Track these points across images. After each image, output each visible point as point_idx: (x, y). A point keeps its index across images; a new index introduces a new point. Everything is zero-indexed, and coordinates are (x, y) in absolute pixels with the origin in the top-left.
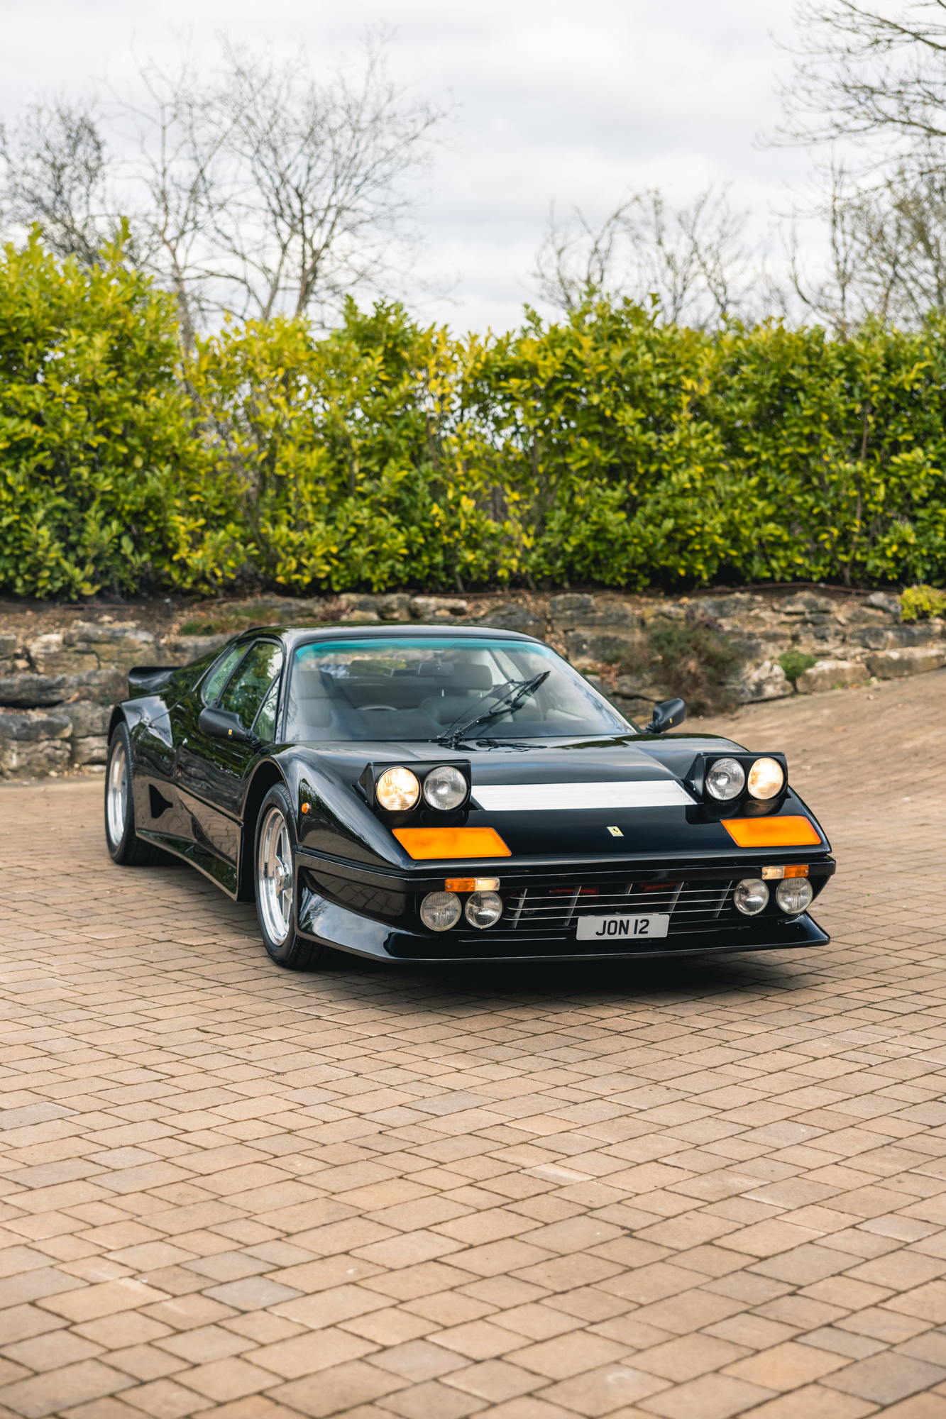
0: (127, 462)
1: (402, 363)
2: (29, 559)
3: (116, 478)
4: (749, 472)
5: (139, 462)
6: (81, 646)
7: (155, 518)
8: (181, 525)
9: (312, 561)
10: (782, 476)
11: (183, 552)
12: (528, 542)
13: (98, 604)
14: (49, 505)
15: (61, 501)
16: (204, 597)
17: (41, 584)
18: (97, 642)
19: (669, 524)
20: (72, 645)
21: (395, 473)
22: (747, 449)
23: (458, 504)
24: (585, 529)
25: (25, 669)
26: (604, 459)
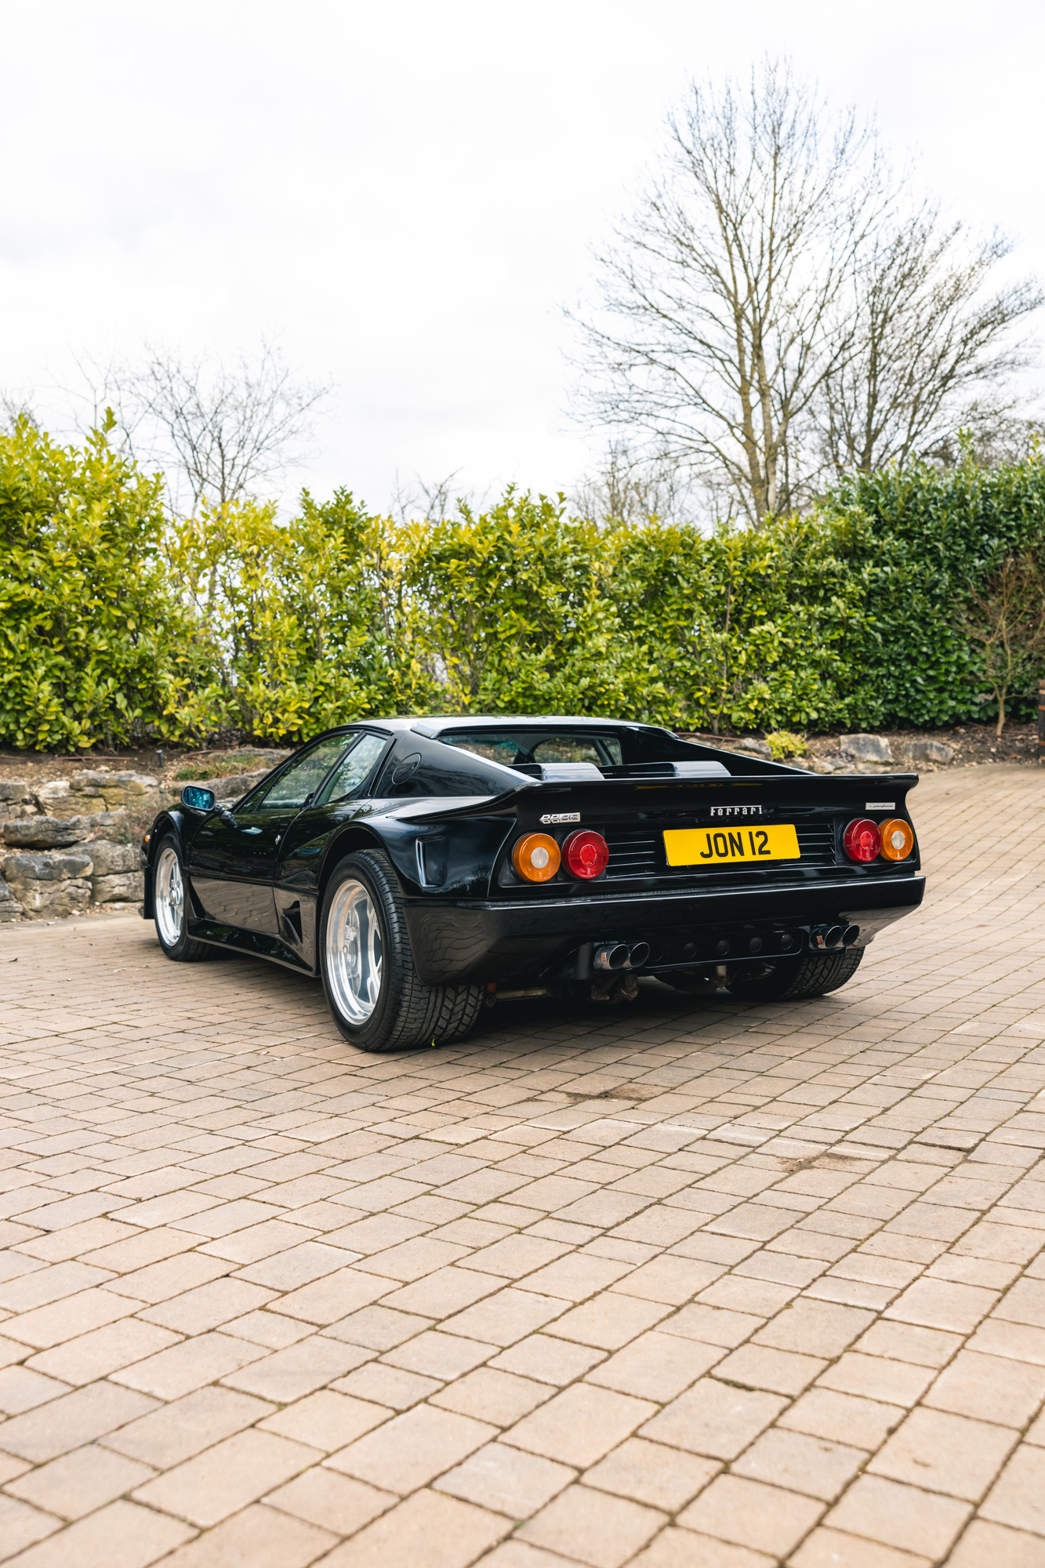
0: (120, 624)
1: (359, 545)
2: (29, 714)
3: (110, 639)
4: (641, 641)
5: (131, 625)
6: (88, 790)
7: (148, 676)
8: (170, 683)
9: (286, 715)
10: (664, 645)
11: (170, 709)
12: (466, 700)
13: (94, 756)
14: (49, 663)
15: (61, 659)
16: (189, 749)
17: (41, 737)
18: (104, 787)
19: (585, 682)
20: (80, 790)
21: (358, 637)
22: (636, 623)
23: (408, 666)
24: (517, 686)
25: (34, 814)
26: (529, 628)
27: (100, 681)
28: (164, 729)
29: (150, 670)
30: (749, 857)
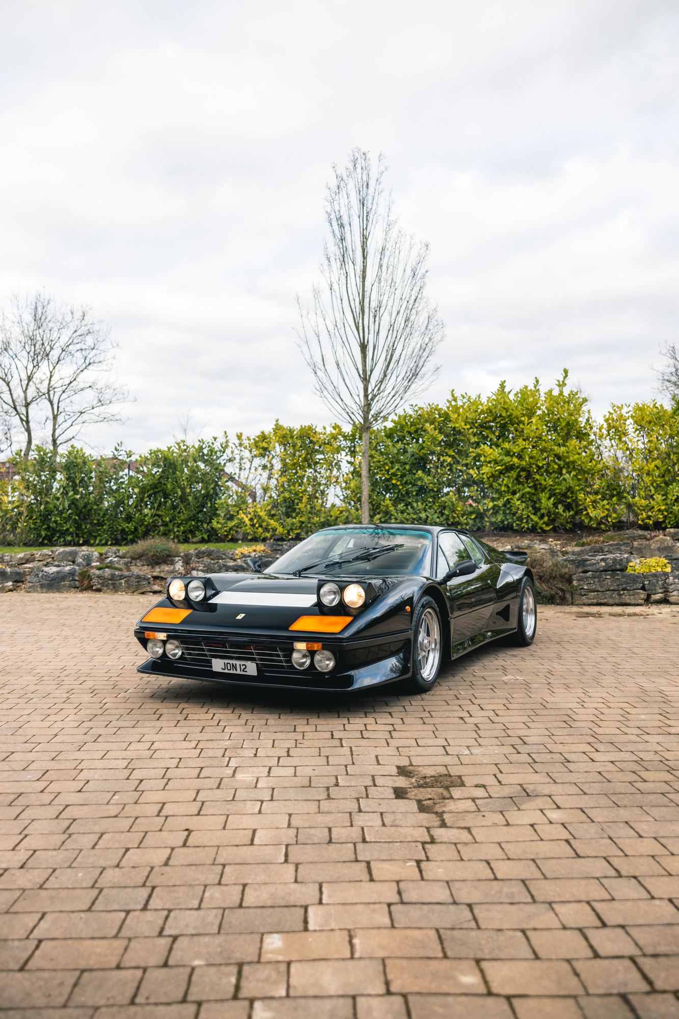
2: (516, 515)
3: (554, 479)
5: (564, 472)
7: (571, 495)
8: (586, 498)
9: (653, 513)
13: (550, 534)
16: (603, 530)
17: (523, 525)
27: (549, 498)
28: (586, 521)
29: (572, 493)
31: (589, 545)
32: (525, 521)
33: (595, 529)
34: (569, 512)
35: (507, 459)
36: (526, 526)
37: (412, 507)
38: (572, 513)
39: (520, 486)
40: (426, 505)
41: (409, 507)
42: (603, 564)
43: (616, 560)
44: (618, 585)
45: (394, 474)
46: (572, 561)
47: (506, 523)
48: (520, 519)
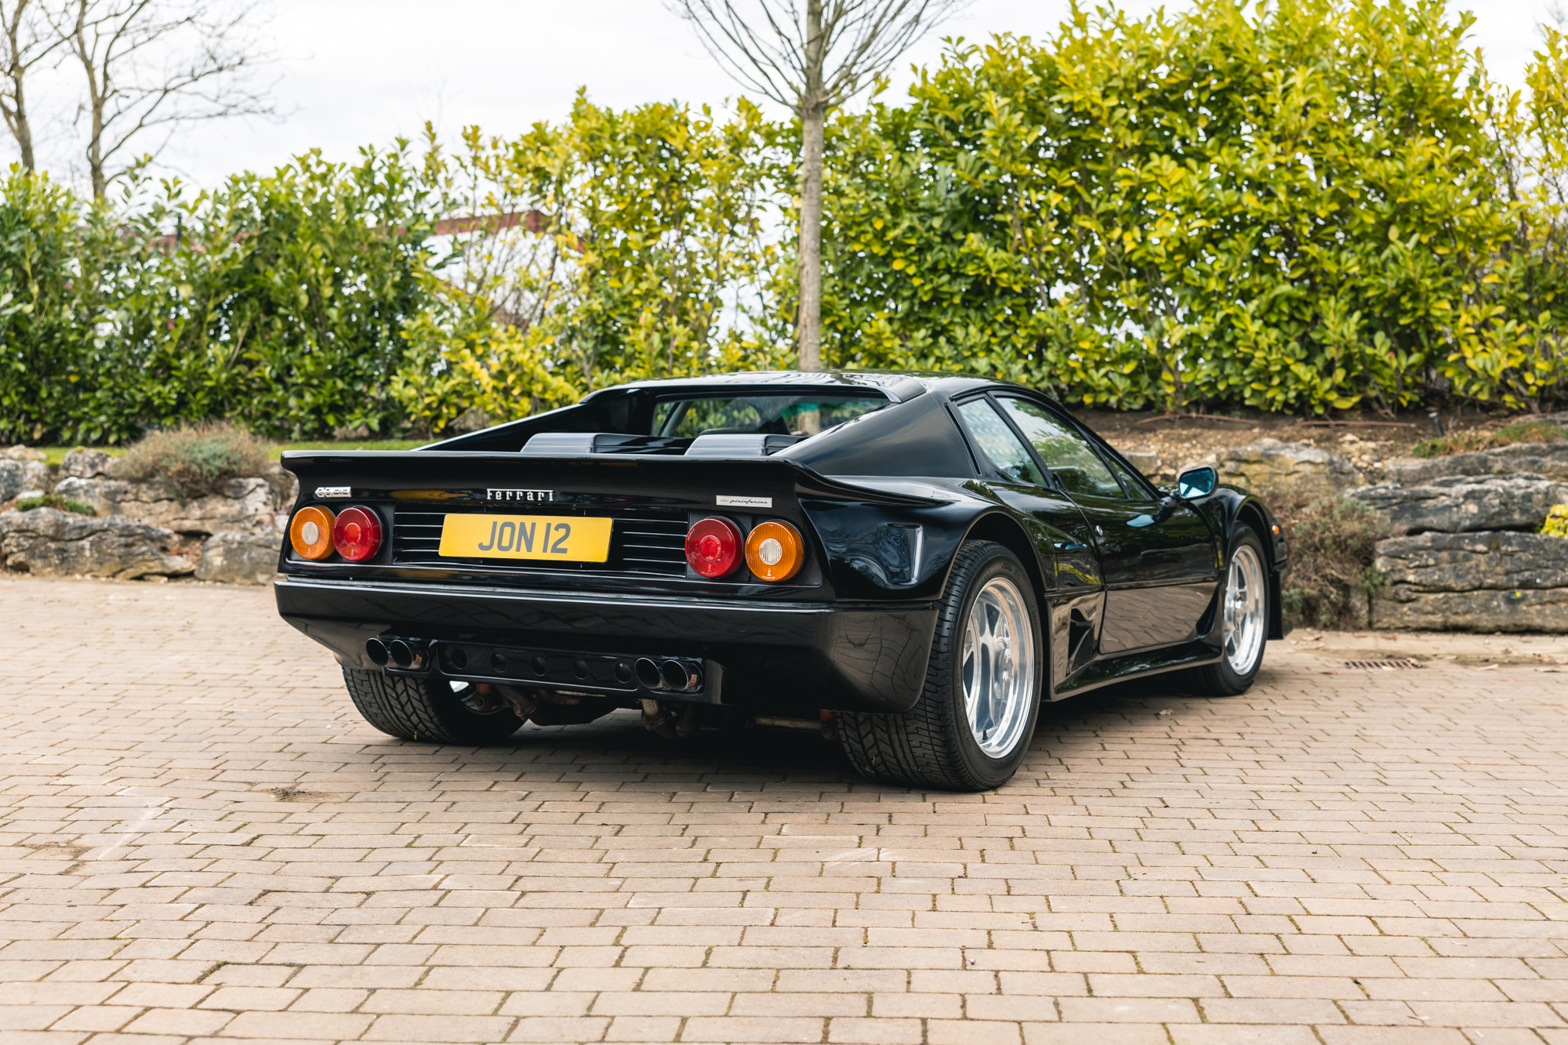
16: (1511, 412)
27: (1350, 313)
29: (1415, 297)
30: (537, 554)
31: (1451, 451)
32: (1276, 381)
33: (1488, 408)
34: (1409, 354)
35: (1227, 197)
36: (1280, 397)
37: (951, 341)
38: (1416, 358)
39: (1265, 278)
40: (994, 335)
41: (942, 340)
42: (1473, 508)
43: (1511, 496)
44: (1508, 573)
45: (899, 244)
46: (1383, 498)
47: (1221, 387)
48: (1263, 375)
